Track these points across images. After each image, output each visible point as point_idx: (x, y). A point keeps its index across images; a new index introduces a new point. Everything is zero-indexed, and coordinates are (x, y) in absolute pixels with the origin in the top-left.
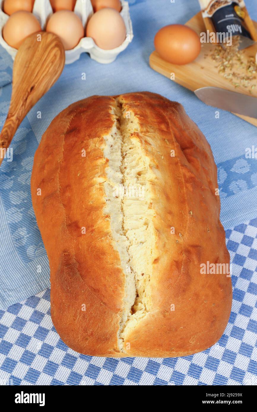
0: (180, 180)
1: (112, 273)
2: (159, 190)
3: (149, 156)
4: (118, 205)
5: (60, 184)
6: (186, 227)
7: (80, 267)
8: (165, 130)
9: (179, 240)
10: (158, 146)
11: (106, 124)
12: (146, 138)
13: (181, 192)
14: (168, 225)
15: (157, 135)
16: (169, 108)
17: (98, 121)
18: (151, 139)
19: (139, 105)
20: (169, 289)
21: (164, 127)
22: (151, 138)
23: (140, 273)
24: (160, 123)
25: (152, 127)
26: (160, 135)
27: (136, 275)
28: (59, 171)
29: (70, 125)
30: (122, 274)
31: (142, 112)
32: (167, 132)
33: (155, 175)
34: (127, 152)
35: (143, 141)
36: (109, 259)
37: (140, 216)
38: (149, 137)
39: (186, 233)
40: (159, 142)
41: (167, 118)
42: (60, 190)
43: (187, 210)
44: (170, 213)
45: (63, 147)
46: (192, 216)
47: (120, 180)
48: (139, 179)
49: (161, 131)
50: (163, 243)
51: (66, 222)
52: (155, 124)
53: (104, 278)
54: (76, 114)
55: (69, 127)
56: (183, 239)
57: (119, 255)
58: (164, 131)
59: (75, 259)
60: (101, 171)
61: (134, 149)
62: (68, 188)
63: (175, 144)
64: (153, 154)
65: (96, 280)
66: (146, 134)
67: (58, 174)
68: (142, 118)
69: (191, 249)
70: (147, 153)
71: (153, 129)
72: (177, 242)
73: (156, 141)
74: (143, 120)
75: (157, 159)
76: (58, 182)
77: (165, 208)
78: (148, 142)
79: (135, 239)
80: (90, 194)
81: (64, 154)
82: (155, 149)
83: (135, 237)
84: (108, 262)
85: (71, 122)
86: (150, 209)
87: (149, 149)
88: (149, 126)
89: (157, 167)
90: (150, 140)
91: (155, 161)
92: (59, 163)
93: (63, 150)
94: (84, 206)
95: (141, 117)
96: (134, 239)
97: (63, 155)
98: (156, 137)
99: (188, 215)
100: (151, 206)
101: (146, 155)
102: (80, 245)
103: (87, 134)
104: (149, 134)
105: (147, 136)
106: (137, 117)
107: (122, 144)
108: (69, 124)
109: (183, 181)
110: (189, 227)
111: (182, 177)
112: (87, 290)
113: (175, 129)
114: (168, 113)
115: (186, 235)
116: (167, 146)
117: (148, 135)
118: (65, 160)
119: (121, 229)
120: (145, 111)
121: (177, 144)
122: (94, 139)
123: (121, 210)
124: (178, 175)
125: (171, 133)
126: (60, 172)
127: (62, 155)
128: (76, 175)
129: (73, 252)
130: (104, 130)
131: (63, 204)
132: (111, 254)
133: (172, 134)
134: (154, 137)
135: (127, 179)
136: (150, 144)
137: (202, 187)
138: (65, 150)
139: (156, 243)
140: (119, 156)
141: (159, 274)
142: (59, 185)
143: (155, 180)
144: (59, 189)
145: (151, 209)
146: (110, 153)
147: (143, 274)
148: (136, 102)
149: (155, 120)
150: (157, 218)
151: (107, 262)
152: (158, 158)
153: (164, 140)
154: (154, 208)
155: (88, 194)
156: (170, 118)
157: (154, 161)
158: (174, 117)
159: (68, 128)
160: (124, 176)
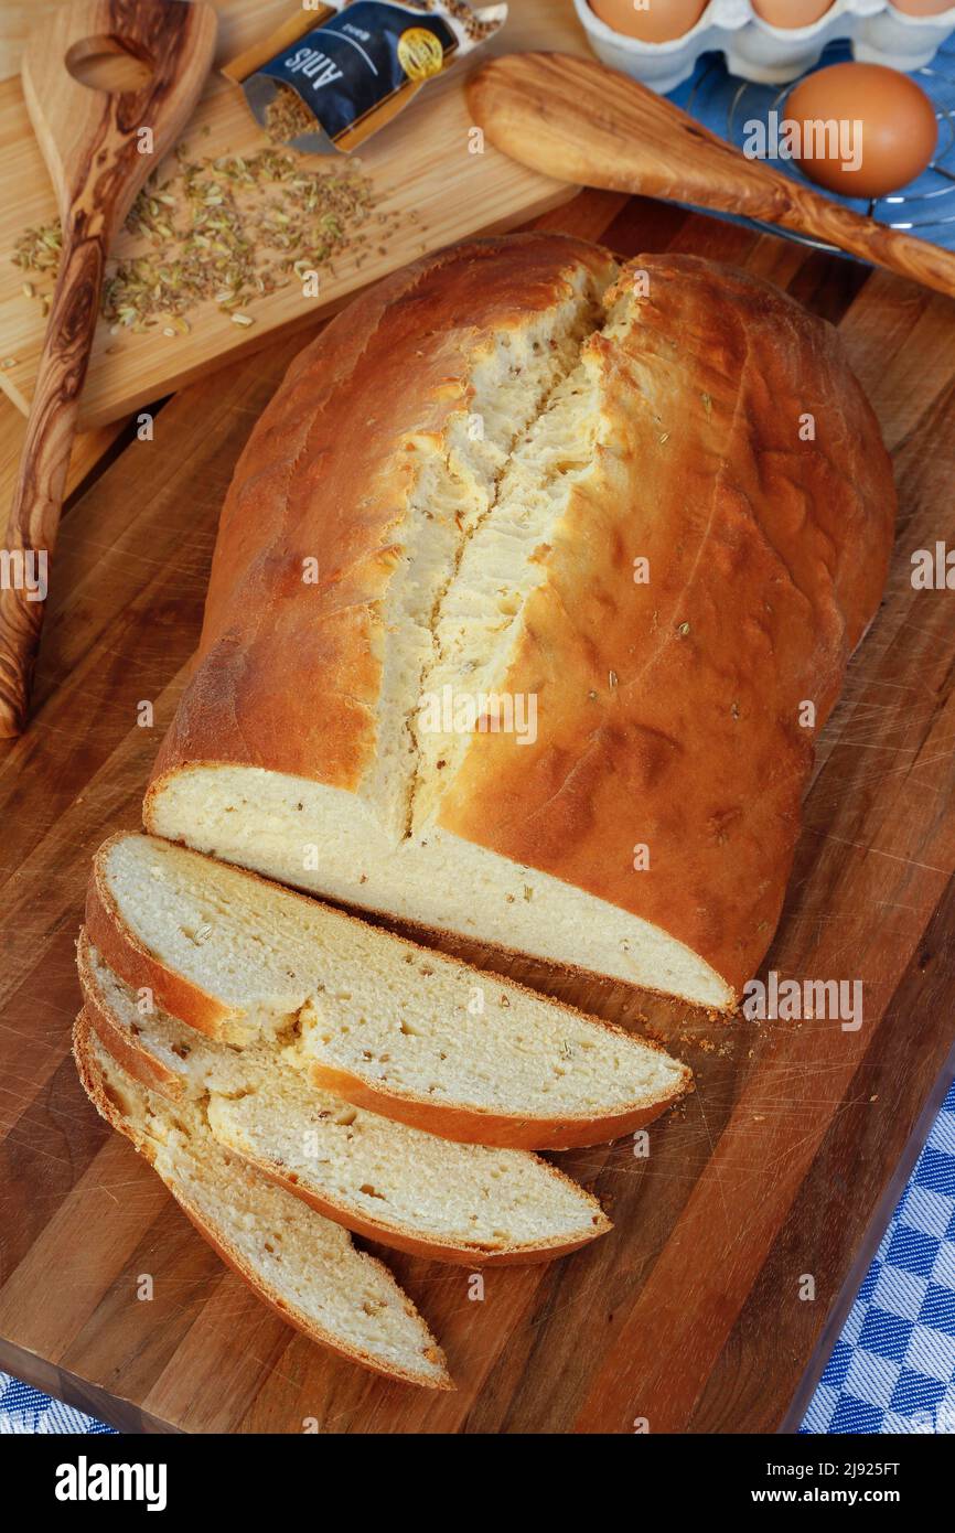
0: (697, 526)
1: (334, 719)
2: (596, 522)
3: (612, 414)
4: (454, 541)
5: (307, 442)
6: (645, 662)
7: (246, 679)
8: (722, 370)
9: (603, 692)
10: (665, 400)
11: (527, 298)
12: (630, 365)
13: (679, 559)
14: (578, 632)
15: (682, 373)
16: (771, 314)
17: (509, 286)
18: (649, 373)
19: (668, 280)
20: (501, 827)
21: (721, 359)
22: (652, 371)
23: (432, 759)
24: (710, 344)
25: (675, 346)
26: (692, 374)
27: (422, 764)
28: (322, 405)
29: (419, 283)
30: (366, 735)
31: (667, 298)
32: (727, 379)
33: (603, 473)
34: (559, 401)
35: (614, 369)
36: (340, 675)
37: (501, 583)
38: (644, 364)
39: (637, 680)
40: (675, 393)
41: (748, 339)
42: (300, 458)
43: (675, 617)
44: (606, 600)
45: (367, 339)
46: (685, 638)
47: (492, 470)
48: (558, 481)
49: (706, 369)
50: (538, 678)
51: (272, 550)
52: (691, 342)
53: (306, 729)
54: (457, 259)
55: (414, 287)
56: (618, 696)
57: (380, 673)
58: (719, 374)
59: (245, 656)
60: (433, 419)
61: (585, 394)
62: (321, 455)
63: (735, 421)
64: (630, 415)
65: (276, 728)
66: (638, 355)
67: (315, 415)
68: (657, 311)
69: (632, 734)
70: (609, 405)
71: (675, 350)
72: (592, 695)
73: (664, 386)
74: (657, 318)
75: (640, 435)
76: (305, 435)
77: (597, 580)
78: (633, 377)
79: (458, 647)
80: (374, 477)
81: (360, 359)
82: (647, 403)
83: (461, 642)
84: (335, 682)
85: (428, 277)
86: (536, 563)
87: (627, 396)
88: (665, 340)
89: (627, 456)
90: (640, 372)
91: (631, 437)
92: (335, 383)
93: (364, 349)
94: (341, 511)
95: (653, 308)
96: (455, 648)
97: (355, 363)
98: (674, 376)
99: (671, 629)
100: (543, 555)
101: (604, 411)
102: (279, 621)
103: (455, 314)
104: (649, 358)
105: (638, 360)
106: (640, 305)
107: (557, 377)
108: (416, 281)
109: (707, 532)
110: (655, 668)
111: (711, 518)
112: (241, 754)
113: (758, 377)
114: (759, 328)
115: (635, 685)
116: (700, 414)
117: (644, 358)
118: (354, 379)
119: (430, 609)
120: (680, 299)
121: (745, 422)
122: (465, 329)
123: (454, 557)
124: (696, 509)
125: (738, 386)
126: (325, 408)
127: (352, 363)
128: (363, 421)
129: (250, 637)
130: (511, 311)
131: (288, 500)
132: (355, 664)
133: (741, 389)
134: (667, 373)
135: (514, 472)
136: (635, 385)
137: (778, 581)
138: (367, 351)
139: (512, 669)
140: (528, 405)
141: (484, 769)
142: (305, 444)
143: (598, 489)
144: (297, 457)
145: (539, 562)
146: (500, 384)
147: (441, 764)
148: (663, 271)
149: (699, 332)
150: (547, 595)
151: (331, 683)
152: (645, 434)
153: (701, 395)
154: (550, 564)
155: (368, 476)
156: (756, 344)
157: (624, 437)
158: (774, 343)
159: (408, 291)
160: (509, 462)
